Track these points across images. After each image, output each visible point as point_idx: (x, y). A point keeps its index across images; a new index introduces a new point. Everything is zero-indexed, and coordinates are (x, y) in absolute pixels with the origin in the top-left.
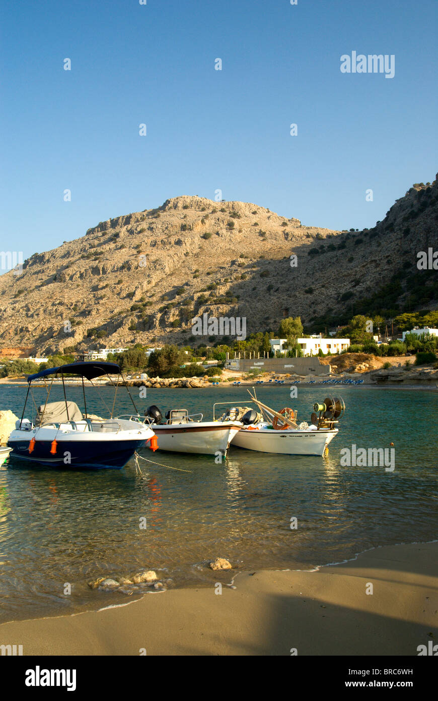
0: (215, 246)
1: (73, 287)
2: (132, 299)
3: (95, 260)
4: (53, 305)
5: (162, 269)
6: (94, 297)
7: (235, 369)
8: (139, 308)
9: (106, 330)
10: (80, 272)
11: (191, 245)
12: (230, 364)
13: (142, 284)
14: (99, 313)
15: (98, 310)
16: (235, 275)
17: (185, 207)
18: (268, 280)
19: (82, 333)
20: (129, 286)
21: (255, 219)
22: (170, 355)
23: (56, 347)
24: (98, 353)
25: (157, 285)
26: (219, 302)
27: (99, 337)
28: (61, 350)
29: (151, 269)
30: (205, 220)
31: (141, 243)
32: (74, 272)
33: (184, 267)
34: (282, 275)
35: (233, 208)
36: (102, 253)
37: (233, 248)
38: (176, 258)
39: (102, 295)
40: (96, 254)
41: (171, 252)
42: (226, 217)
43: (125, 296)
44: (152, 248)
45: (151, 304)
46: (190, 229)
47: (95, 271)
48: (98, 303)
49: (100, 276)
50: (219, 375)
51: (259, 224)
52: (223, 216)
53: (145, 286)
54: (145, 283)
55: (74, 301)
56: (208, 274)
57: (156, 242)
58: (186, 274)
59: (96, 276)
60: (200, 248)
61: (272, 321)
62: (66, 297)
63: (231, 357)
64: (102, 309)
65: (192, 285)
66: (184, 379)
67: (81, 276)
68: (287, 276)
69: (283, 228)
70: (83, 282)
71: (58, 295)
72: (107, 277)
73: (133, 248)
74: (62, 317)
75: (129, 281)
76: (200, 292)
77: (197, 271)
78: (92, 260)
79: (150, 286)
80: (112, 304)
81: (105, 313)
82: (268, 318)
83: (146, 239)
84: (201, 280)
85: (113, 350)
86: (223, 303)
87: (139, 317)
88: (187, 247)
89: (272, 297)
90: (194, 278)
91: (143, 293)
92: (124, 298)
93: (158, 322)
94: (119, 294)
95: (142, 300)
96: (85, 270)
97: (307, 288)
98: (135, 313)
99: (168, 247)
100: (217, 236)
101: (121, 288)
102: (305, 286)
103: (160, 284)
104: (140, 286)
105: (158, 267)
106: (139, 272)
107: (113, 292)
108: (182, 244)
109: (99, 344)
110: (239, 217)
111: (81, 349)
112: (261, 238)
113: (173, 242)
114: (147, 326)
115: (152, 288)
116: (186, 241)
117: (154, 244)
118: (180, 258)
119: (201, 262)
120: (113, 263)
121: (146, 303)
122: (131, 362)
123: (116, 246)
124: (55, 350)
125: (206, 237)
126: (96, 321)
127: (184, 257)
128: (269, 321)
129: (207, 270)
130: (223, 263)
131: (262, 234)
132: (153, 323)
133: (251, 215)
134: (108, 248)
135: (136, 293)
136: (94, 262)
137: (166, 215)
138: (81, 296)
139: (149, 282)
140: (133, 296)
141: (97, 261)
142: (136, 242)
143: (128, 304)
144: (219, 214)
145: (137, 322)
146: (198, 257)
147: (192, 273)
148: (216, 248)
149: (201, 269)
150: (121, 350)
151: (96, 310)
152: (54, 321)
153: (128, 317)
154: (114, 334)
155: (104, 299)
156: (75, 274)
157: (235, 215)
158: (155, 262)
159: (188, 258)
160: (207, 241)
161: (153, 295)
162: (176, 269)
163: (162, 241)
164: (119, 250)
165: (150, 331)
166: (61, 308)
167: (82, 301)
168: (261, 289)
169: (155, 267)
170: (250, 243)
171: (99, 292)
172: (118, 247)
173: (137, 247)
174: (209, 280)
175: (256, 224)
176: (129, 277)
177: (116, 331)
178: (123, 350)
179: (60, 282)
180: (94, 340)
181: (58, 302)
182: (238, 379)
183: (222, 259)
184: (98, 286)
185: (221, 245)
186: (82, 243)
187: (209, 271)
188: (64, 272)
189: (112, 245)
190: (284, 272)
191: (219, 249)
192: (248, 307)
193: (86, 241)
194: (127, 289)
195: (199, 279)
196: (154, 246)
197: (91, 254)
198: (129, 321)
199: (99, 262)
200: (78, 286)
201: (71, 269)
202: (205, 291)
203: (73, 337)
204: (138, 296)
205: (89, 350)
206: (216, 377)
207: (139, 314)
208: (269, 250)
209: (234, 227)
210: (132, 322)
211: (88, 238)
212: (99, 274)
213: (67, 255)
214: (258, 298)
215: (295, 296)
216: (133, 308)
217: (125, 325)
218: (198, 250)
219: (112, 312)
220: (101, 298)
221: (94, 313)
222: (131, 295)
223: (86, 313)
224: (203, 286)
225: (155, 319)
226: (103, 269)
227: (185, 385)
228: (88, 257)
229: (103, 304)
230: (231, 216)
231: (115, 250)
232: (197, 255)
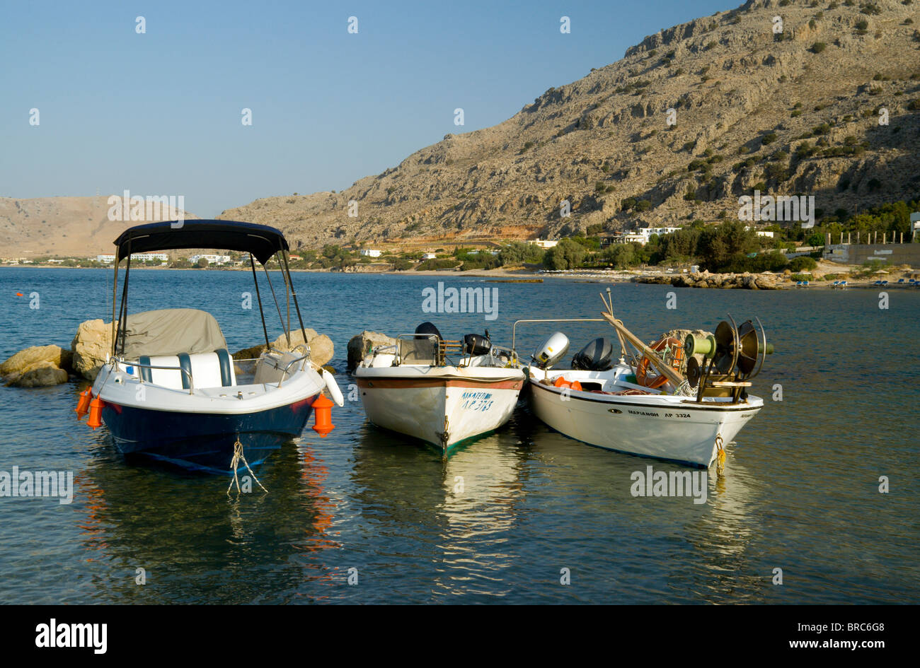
0: (831, 63)
1: (603, 137)
2: (691, 153)
3: (637, 94)
4: (574, 163)
5: (741, 104)
6: (634, 150)
7: (840, 260)
8: (701, 166)
9: (649, 199)
10: (614, 113)
11: (789, 63)
12: (831, 252)
13: (708, 129)
14: (640, 175)
15: (638, 169)
16: (862, 109)
17: (783, 5)
19: (613, 204)
20: (688, 132)
21: (906, 13)
22: (732, 237)
23: (576, 225)
24: (637, 234)
25: (731, 129)
26: (834, 154)
27: (639, 210)
28: (583, 229)
29: (724, 105)
30: (816, 21)
31: (709, 65)
32: (605, 115)
33: (777, 100)
36: (647, 83)
37: (864, 65)
38: (764, 86)
39: (646, 147)
40: (638, 85)
41: (756, 78)
42: (854, 13)
43: (680, 147)
44: (725, 72)
45: (720, 159)
46: (790, 39)
47: (637, 110)
48: (640, 159)
49: (644, 118)
50: (810, 269)
51: (913, 20)
52: (848, 13)
53: (712, 132)
54: (713, 126)
55: (604, 157)
56: (817, 109)
57: (732, 62)
58: (780, 110)
59: (638, 118)
60: (805, 68)
62: (592, 151)
63: (835, 241)
64: (644, 168)
65: (788, 129)
66: (747, 274)
67: (616, 120)
70: (618, 128)
71: (581, 149)
72: (655, 120)
73: (695, 74)
74: (586, 180)
75: (688, 125)
76: (800, 138)
77: (798, 105)
78: (633, 95)
79: (720, 131)
80: (660, 161)
81: (649, 174)
83: (716, 59)
84: (804, 119)
85: (659, 229)
86: (839, 156)
87: (700, 180)
88: (783, 67)
90: (792, 116)
91: (709, 143)
92: (679, 151)
93: (730, 187)
94: (671, 145)
95: (706, 154)
96: (622, 110)
98: (695, 173)
99: (751, 69)
100: (835, 46)
101: (675, 135)
103: (736, 127)
104: (704, 132)
105: (734, 101)
106: (704, 111)
107: (662, 142)
108: (775, 63)
109: (639, 220)
110: (877, 12)
111: (612, 228)
112: (916, 45)
113: (760, 61)
114: (713, 194)
115: (724, 134)
116: (782, 58)
117: (729, 66)
118: (771, 85)
119: (806, 90)
120: (663, 97)
121: (713, 158)
122: (680, 248)
123: (669, 72)
124: (574, 229)
125: (816, 49)
126: (636, 186)
127: (776, 84)
129: (815, 103)
130: (844, 90)
131: (917, 37)
132: (722, 189)
133: (901, 7)
134: (657, 75)
135: (698, 143)
136: (635, 97)
137: (751, 19)
138: (614, 150)
139: (719, 126)
140: (692, 148)
141: (640, 96)
142: (701, 63)
143: (685, 160)
144: (841, 10)
145: (697, 188)
146: (800, 82)
147: (789, 109)
148: (833, 66)
149: (805, 103)
150: (671, 230)
151: (636, 169)
152: (574, 187)
153: (684, 180)
154: (661, 206)
155: (648, 153)
156: (606, 117)
157: (870, 9)
158: (730, 94)
159: (784, 84)
160: (818, 56)
161: (725, 146)
162: (764, 104)
163: (742, 60)
164: (674, 78)
165: (718, 201)
166: (585, 168)
167: (615, 157)
169: (730, 102)
170: (895, 55)
171: (641, 143)
172: (672, 73)
173: (703, 71)
174: (817, 119)
175: (908, 22)
176: (687, 119)
177: (664, 201)
178: (674, 229)
179: (585, 129)
180: (631, 215)
181: (581, 158)
182: (842, 277)
183: (843, 84)
184: (639, 133)
185: (843, 60)
186: (618, 69)
187: (819, 104)
188: (590, 114)
189: (663, 71)
191: (839, 68)
193: (625, 66)
194: (684, 137)
195: (800, 119)
196: (729, 68)
197: (630, 86)
198: (686, 186)
199: (643, 97)
200: (610, 134)
201: (601, 109)
202: (809, 136)
203: (601, 210)
204: (701, 147)
205: (622, 230)
206: (805, 272)
207: (701, 175)
209: (868, 29)
210: (690, 187)
211: (628, 62)
212: (642, 115)
213: (596, 88)
216: (692, 167)
217: (678, 192)
218: (802, 72)
219: (660, 173)
220: (645, 152)
221: (632, 174)
222: (689, 147)
223: (620, 175)
224: (808, 130)
225: (725, 183)
226: (649, 107)
227: (748, 284)
228: (626, 91)
229: (646, 161)
230: (862, 12)
231: (668, 77)
232: (799, 80)
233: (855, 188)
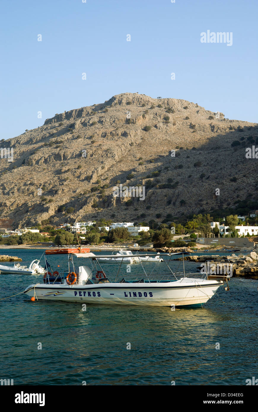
0: (154, 137)
1: (40, 170)
2: (89, 182)
3: (57, 148)
4: (25, 185)
5: (112, 156)
8: (98, 189)
9: (73, 206)
10: (44, 158)
11: (134, 136)
13: (98, 169)
14: (64, 193)
15: (63, 190)
17: (128, 103)
18: (201, 169)
19: (54, 209)
20: (87, 171)
21: (186, 113)
24: (72, 225)
25: (109, 170)
26: (164, 187)
27: (68, 212)
29: (104, 157)
30: (145, 115)
31: (94, 134)
33: (130, 155)
34: (211, 165)
35: (168, 104)
36: (61, 142)
37: (169, 139)
38: (123, 148)
39: (65, 177)
40: (57, 142)
41: (119, 143)
42: (162, 112)
43: (84, 178)
44: (103, 139)
46: (134, 123)
47: (57, 157)
48: (63, 184)
49: (62, 162)
51: (189, 117)
52: (160, 111)
55: (42, 182)
56: (150, 161)
57: (106, 134)
59: (58, 161)
60: (142, 139)
61: (204, 202)
62: (36, 178)
64: (66, 189)
65: (138, 171)
67: (46, 161)
68: (215, 166)
69: (210, 122)
70: (48, 166)
71: (28, 177)
72: (68, 163)
73: (87, 139)
74: (33, 195)
75: (87, 166)
76: (146, 178)
77: (141, 159)
80: (74, 185)
81: (69, 193)
82: (201, 200)
83: (97, 131)
84: (145, 166)
86: (166, 188)
87: (99, 197)
88: (131, 138)
89: (204, 184)
90: (139, 165)
91: (98, 177)
92: (83, 181)
93: (115, 201)
94: (79, 177)
95: (98, 182)
96: (49, 156)
97: (232, 178)
98: (96, 194)
99: (116, 138)
100: (155, 128)
101: (81, 172)
102: (230, 175)
105: (109, 155)
106: (94, 159)
107: (74, 175)
108: (127, 135)
109: (69, 218)
110: (173, 112)
112: (192, 130)
113: (120, 134)
115: (105, 172)
116: (131, 133)
117: (104, 136)
118: (126, 147)
119: (144, 151)
120: (71, 151)
123: (73, 136)
125: (146, 129)
126: (63, 199)
127: (129, 147)
128: (202, 203)
129: (149, 158)
130: (162, 152)
131: (192, 126)
133: (183, 110)
134: (66, 137)
135: (93, 176)
136: (55, 149)
137: (113, 110)
138: (48, 178)
139: (103, 168)
140: (90, 179)
142: (90, 133)
144: (156, 109)
145: (98, 201)
148: (155, 139)
149: (144, 157)
150: (91, 224)
151: (61, 190)
152: (27, 198)
153: (91, 197)
154: (80, 210)
155: (67, 181)
156: (40, 159)
157: (170, 110)
158: (106, 151)
159: (133, 147)
160: (148, 133)
161: (106, 178)
162: (124, 157)
163: (111, 133)
164: (76, 140)
165: (109, 208)
166: (32, 188)
167: (49, 182)
168: (196, 177)
169: (107, 155)
170: (183, 135)
171: (62, 175)
172: (75, 137)
174: (152, 167)
175: (187, 118)
176: (86, 163)
177: (82, 208)
179: (28, 166)
180: (64, 214)
183: (160, 149)
184: (61, 170)
185: (159, 136)
186: (42, 131)
187: (151, 159)
188: (30, 157)
189: (69, 136)
190: (212, 162)
191: (158, 140)
192: (186, 191)
194: (85, 173)
195: (143, 166)
197: (52, 143)
198: (92, 200)
199: (60, 149)
200: (44, 169)
201: (37, 155)
202: (151, 177)
203: (48, 212)
204: (94, 179)
207: (99, 194)
208: (199, 140)
209: (170, 121)
210: (94, 201)
211: (47, 128)
212: (61, 160)
213: (30, 142)
214: (193, 184)
215: (222, 183)
216: (93, 190)
217: (89, 203)
218: (141, 141)
219: (75, 192)
220: (65, 180)
221: (60, 192)
222: (88, 178)
223: (53, 192)
224: (149, 173)
226: (64, 156)
228: (50, 145)
230: (166, 111)
231: (73, 139)
232: (139, 145)
233: (174, 204)
